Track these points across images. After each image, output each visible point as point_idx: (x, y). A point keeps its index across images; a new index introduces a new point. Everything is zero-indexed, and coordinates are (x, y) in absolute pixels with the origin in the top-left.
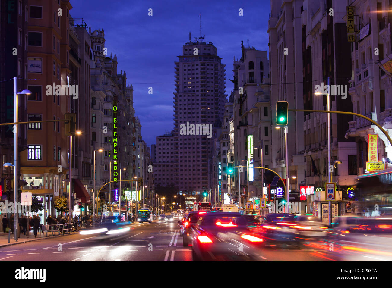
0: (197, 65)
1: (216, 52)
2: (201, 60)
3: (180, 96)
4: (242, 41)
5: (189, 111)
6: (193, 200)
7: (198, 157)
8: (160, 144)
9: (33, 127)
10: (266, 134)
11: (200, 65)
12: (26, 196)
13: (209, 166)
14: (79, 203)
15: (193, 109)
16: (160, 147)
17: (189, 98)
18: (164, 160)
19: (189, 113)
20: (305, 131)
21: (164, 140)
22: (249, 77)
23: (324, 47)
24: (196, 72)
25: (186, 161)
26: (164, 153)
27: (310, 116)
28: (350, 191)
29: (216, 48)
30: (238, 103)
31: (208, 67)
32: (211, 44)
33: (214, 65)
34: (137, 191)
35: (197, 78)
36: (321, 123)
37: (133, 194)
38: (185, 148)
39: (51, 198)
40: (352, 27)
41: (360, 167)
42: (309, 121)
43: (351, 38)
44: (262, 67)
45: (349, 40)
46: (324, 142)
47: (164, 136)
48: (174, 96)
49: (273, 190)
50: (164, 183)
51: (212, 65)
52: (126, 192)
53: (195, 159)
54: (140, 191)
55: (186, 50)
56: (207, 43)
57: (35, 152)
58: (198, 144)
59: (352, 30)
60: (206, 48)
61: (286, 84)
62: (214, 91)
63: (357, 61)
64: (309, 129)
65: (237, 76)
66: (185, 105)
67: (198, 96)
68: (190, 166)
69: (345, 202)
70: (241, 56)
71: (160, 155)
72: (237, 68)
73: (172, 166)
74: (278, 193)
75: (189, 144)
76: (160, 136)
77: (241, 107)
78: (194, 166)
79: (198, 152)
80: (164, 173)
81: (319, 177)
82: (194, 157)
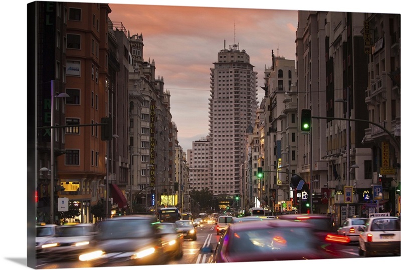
0: (231, 72)
1: (249, 60)
2: (235, 67)
3: (215, 102)
4: (272, 50)
5: (223, 117)
6: (226, 204)
7: (232, 161)
8: (196, 150)
9: (71, 131)
10: (293, 140)
11: (233, 72)
12: (63, 201)
13: (241, 170)
14: (116, 208)
15: (227, 115)
16: (196, 152)
17: (223, 104)
18: (200, 164)
19: (224, 119)
20: (328, 138)
21: (199, 145)
22: (279, 85)
23: (345, 58)
24: (230, 78)
25: (220, 166)
26: (199, 158)
27: (332, 123)
28: (366, 195)
29: (248, 56)
30: (269, 110)
31: (241, 74)
32: (244, 52)
33: (246, 73)
34: (174, 196)
35: (231, 85)
36: (342, 130)
37: (169, 198)
38: (220, 153)
39: (89, 204)
40: (368, 40)
41: (375, 171)
42: (331, 128)
43: (367, 51)
44: (290, 76)
45: (365, 52)
46: (344, 148)
47: (199, 141)
48: (210, 102)
49: (299, 194)
50: (199, 188)
51: (245, 73)
52: (163, 197)
53: (228, 164)
54: (177, 196)
55: (221, 57)
56: (241, 51)
57: (72, 157)
58: (231, 149)
59: (368, 43)
60: (239, 55)
61: (311, 92)
62: (247, 98)
63: (372, 72)
64: (331, 136)
65: (268, 84)
66: (220, 111)
67: (231, 102)
68: (224, 170)
69: (361, 204)
70: (272, 65)
71: (196, 160)
72: (268, 76)
73: (206, 171)
74: (303, 197)
75: (223, 149)
76: (196, 141)
77: (271, 114)
78: (227, 170)
79: (232, 157)
80: (199, 178)
81: (340, 181)
82: (227, 162)
